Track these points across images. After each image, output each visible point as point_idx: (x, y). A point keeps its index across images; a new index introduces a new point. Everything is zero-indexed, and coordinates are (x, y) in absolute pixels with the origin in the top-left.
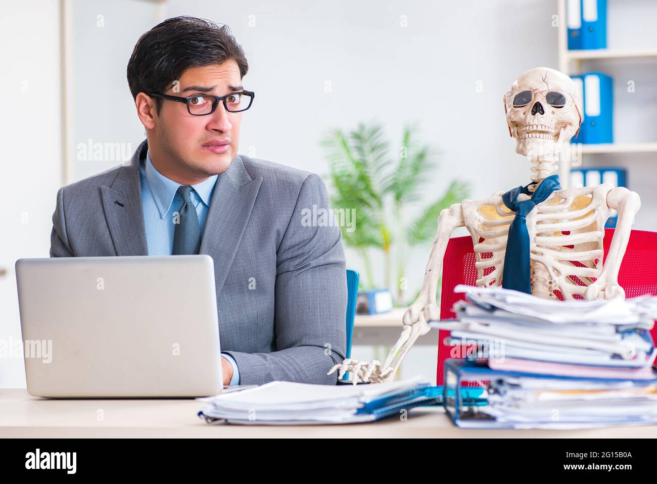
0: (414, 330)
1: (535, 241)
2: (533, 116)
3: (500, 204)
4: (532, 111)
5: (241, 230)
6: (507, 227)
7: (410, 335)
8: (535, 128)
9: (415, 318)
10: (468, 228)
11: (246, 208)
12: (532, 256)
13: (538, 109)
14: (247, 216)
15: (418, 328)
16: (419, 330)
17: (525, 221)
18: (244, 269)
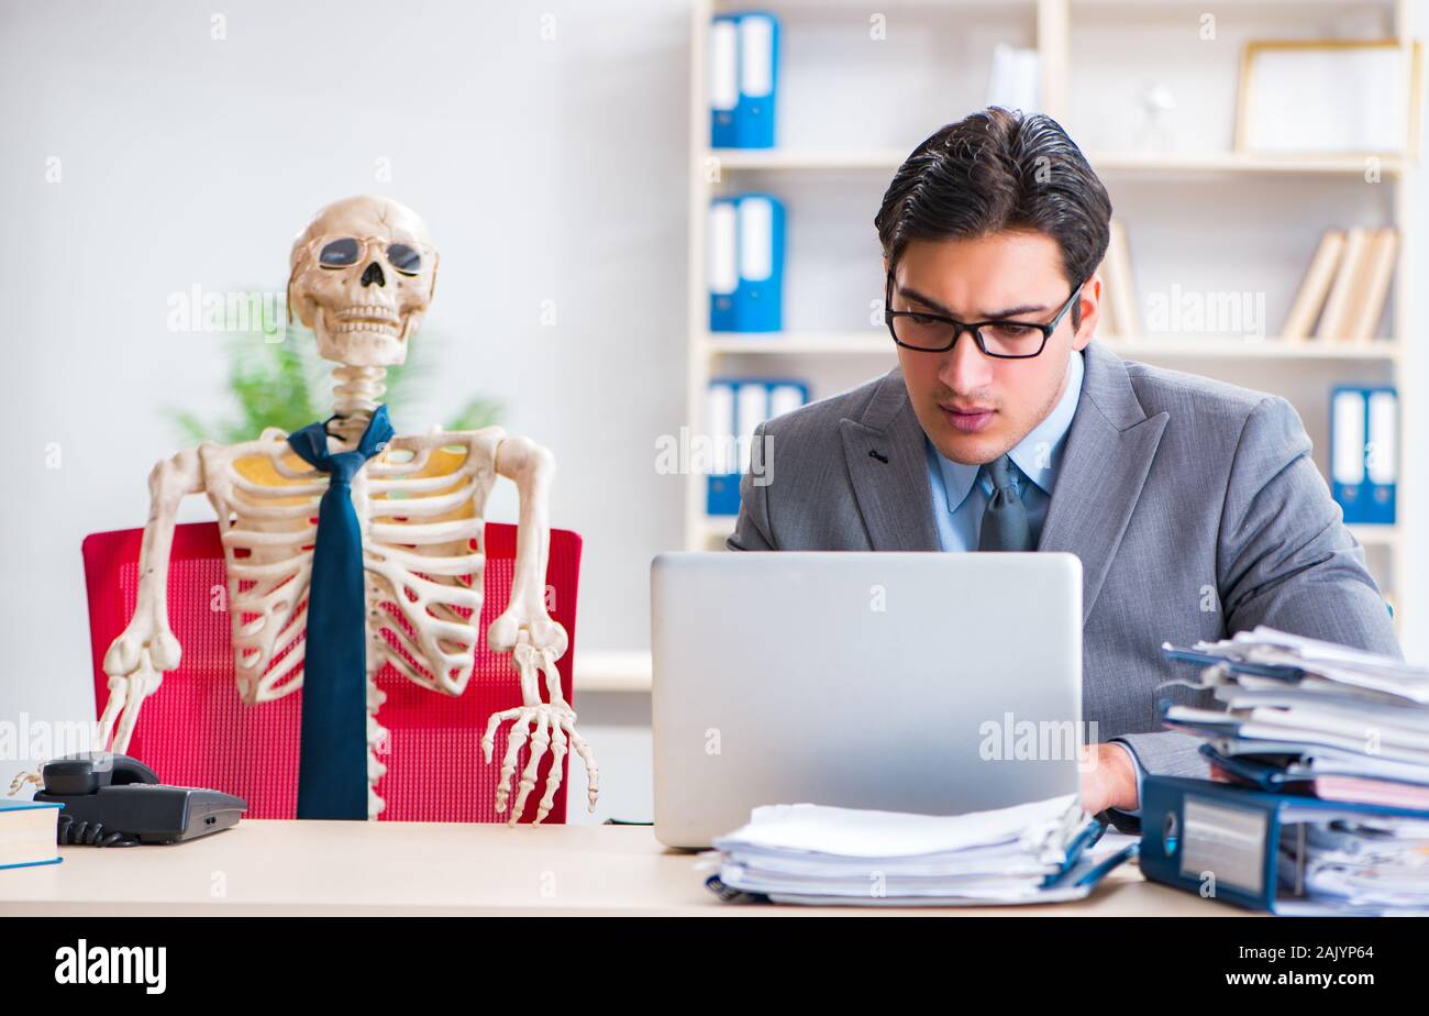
0: (133, 686)
1: (370, 534)
2: (364, 289)
3: (284, 455)
4: (363, 279)
5: (1121, 521)
6: (316, 501)
7: (127, 697)
8: (370, 312)
9: (131, 661)
10: (213, 498)
11: (1130, 477)
12: (368, 562)
13: (373, 275)
14: (1133, 492)
15: (140, 682)
16: (143, 687)
17: (349, 492)
18: (1126, 602)
